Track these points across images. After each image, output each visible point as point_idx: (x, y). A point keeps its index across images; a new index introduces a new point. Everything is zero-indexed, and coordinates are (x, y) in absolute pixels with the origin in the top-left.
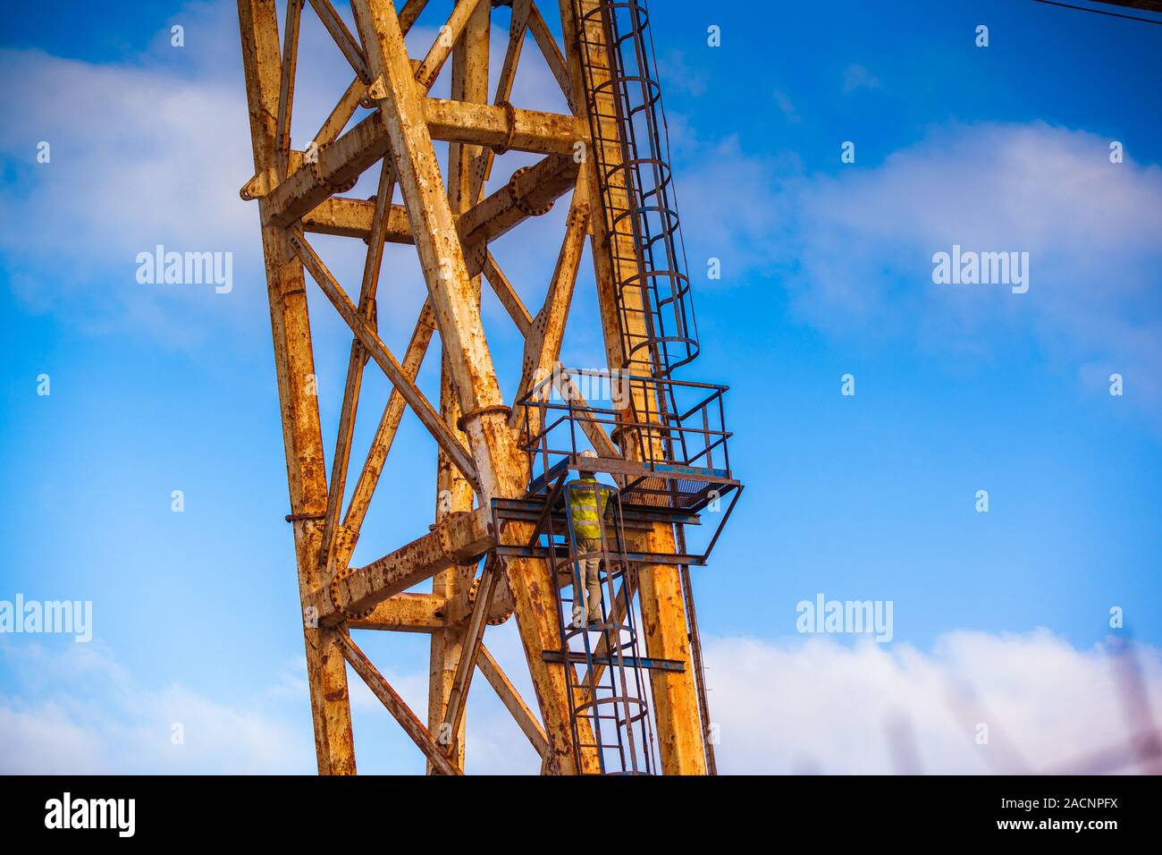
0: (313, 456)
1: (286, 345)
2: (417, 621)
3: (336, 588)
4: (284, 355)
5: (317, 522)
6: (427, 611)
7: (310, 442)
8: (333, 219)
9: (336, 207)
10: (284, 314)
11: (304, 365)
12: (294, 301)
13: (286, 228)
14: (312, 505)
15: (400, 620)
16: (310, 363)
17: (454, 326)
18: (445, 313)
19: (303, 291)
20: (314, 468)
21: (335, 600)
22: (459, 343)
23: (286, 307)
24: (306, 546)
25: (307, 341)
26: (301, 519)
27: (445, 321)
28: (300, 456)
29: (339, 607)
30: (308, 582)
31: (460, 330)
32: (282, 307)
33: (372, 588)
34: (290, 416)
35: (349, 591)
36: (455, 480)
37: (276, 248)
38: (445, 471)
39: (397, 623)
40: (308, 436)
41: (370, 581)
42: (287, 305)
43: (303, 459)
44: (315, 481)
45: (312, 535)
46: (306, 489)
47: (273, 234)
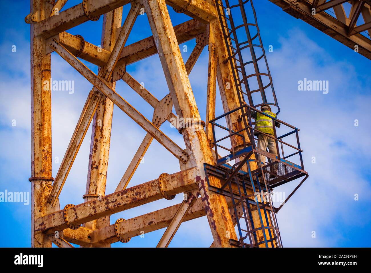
0: (48, 150)
1: (41, 95)
2: (81, 238)
3: (66, 212)
4: (40, 99)
5: (47, 182)
6: (85, 234)
7: (47, 143)
8: (64, 40)
9: (65, 35)
10: (42, 79)
11: (48, 105)
12: (46, 74)
13: (46, 39)
14: (46, 174)
15: (75, 236)
16: (50, 105)
17: (180, 81)
18: (175, 75)
19: (50, 71)
20: (48, 156)
21: (66, 218)
22: (183, 89)
23: (43, 77)
24: (41, 193)
25: (50, 95)
26: (40, 180)
27: (175, 79)
28: (43, 149)
29: (67, 222)
30: (40, 211)
31: (184, 84)
32: (41, 76)
33: (95, 211)
34: (39, 129)
35: (76, 214)
36: (100, 174)
37: (41, 47)
38: (95, 170)
39: (73, 238)
40: (47, 140)
41: (94, 208)
42: (44, 75)
43: (44, 151)
44: (48, 162)
45: (45, 188)
46: (44, 165)
47: (40, 40)
